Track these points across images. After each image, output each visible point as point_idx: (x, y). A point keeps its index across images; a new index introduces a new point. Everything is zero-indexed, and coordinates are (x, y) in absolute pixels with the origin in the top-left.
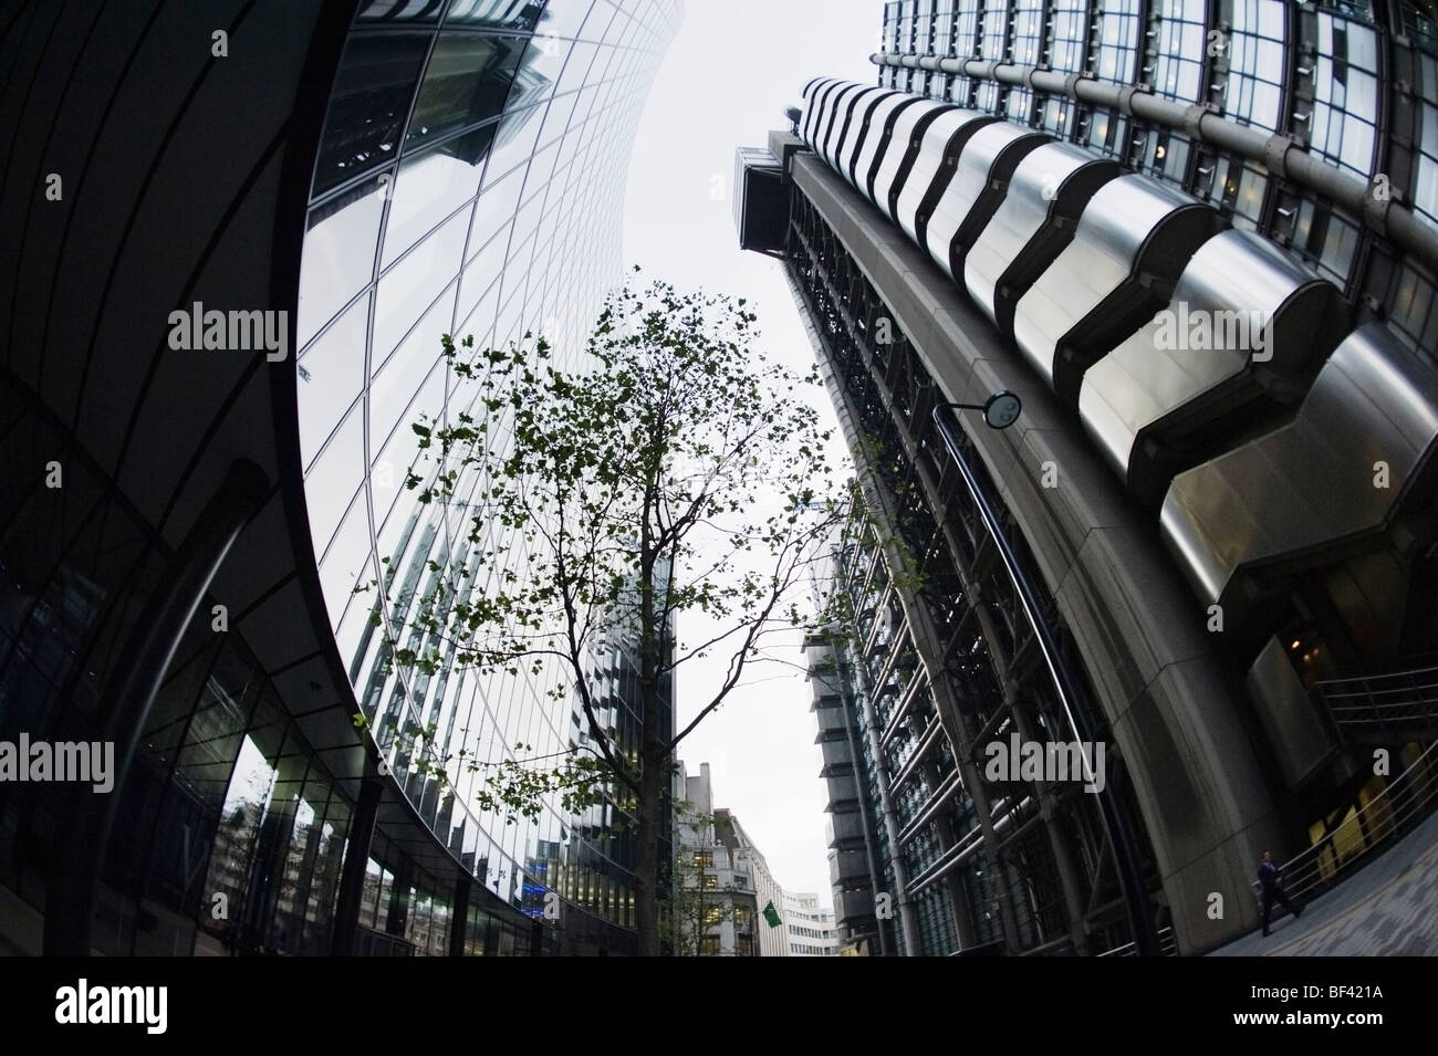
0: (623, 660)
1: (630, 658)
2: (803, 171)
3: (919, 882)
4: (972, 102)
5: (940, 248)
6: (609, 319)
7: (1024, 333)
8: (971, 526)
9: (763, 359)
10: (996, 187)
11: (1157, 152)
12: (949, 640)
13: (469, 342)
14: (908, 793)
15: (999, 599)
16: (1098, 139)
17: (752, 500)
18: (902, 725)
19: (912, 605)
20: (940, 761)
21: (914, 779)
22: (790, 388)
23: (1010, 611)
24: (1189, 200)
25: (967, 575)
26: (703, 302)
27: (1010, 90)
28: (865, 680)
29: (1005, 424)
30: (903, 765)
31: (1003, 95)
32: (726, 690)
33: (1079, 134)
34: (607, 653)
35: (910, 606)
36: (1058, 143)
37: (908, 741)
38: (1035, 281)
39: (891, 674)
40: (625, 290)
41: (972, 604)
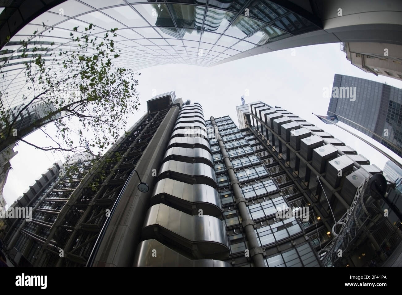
0: (33, 114)
1: (34, 116)
2: (174, 110)
3: (25, 231)
4: (212, 145)
5: (170, 152)
6: (124, 71)
7: (160, 183)
8: (107, 194)
9: (126, 118)
10: (193, 160)
11: (226, 195)
12: (77, 203)
13: (115, 36)
14: (39, 214)
15: (95, 210)
16: (219, 179)
17: (88, 130)
18: (52, 202)
19: (80, 188)
20: (51, 218)
21: (43, 213)
22: (122, 128)
23: (94, 215)
24: (221, 207)
25: (95, 199)
26: (137, 96)
27: (220, 153)
28: (56, 185)
29: (140, 190)
30: (44, 208)
31: (218, 152)
32: (41, 149)
33: (218, 174)
34: (33, 109)
35: (79, 188)
36: (213, 170)
37: (50, 206)
38: (175, 180)
39: (61, 192)
40: (133, 73)
41: (89, 204)
